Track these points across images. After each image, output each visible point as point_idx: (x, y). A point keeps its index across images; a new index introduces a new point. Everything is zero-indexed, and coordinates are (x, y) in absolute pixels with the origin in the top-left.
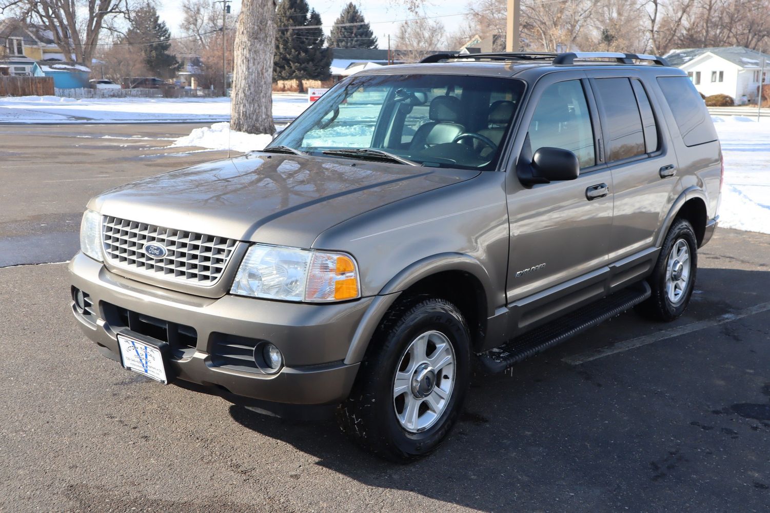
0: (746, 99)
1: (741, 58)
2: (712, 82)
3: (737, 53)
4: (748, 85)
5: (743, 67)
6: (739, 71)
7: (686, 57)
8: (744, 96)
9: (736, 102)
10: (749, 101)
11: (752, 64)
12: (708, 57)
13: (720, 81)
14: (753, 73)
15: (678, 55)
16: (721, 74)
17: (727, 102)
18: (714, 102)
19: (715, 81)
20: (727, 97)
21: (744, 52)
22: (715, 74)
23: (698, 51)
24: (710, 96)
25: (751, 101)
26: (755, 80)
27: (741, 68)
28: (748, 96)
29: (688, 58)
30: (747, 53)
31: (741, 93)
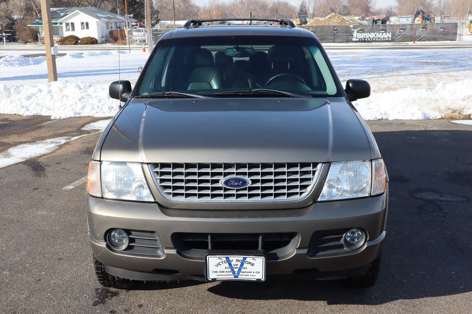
0: (104, 39)
1: (96, 14)
2: (82, 29)
3: (93, 11)
4: (103, 30)
5: (99, 20)
6: (97, 22)
7: (61, 13)
8: (102, 37)
9: (99, 41)
10: (106, 40)
11: (104, 17)
12: (77, 14)
13: (87, 29)
14: (105, 23)
15: (55, 11)
16: (87, 24)
17: (94, 41)
18: (86, 42)
19: (84, 29)
20: (93, 38)
21: (97, 10)
22: (83, 24)
23: (68, 9)
24: (82, 38)
25: (107, 40)
26: (107, 28)
27: (98, 20)
28: (105, 37)
29: (62, 14)
30: (98, 11)
31: (101, 36)
